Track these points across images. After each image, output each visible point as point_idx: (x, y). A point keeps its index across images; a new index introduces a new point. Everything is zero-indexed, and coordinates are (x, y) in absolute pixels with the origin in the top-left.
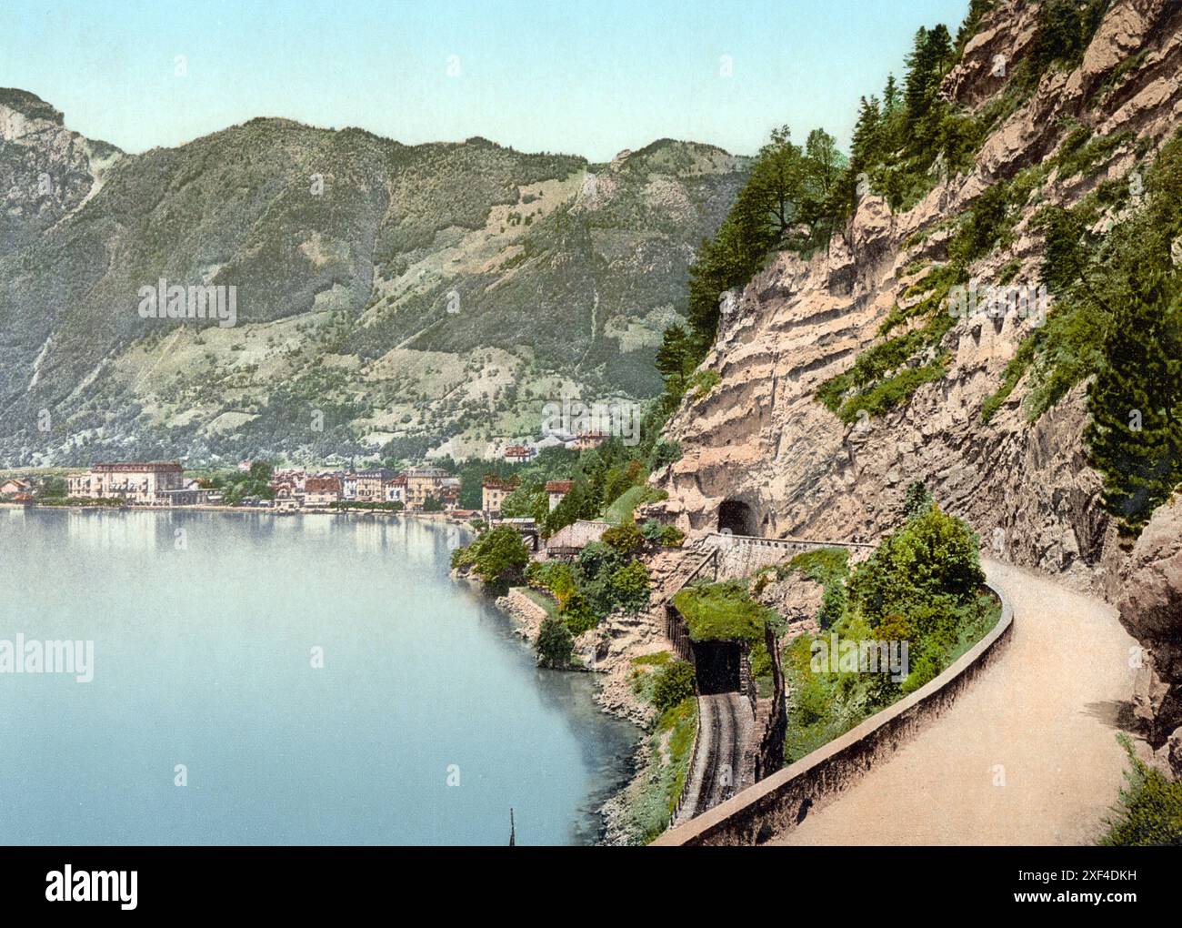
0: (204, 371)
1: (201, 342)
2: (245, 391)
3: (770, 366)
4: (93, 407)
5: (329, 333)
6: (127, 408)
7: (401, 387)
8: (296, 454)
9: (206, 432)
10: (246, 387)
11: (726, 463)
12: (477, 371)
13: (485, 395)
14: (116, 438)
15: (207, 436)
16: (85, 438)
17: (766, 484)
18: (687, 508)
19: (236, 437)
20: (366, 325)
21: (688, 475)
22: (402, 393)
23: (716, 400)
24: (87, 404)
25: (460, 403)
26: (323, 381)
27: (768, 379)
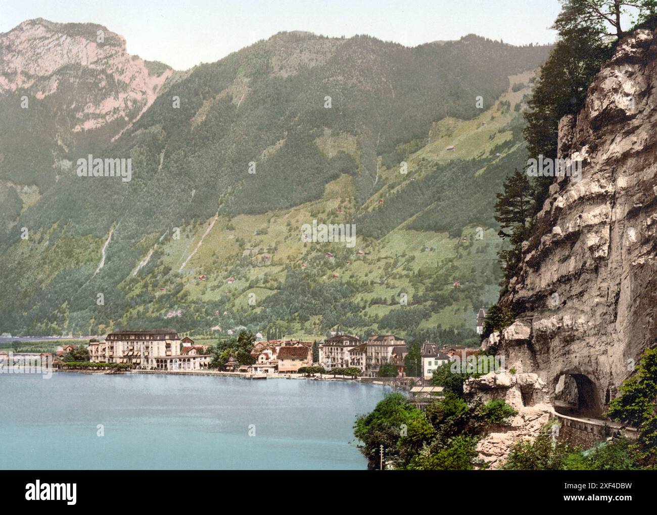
0: (234, 253)
1: (232, 228)
2: (267, 270)
3: (605, 208)
4: (146, 286)
5: (337, 216)
6: (173, 286)
7: (399, 264)
8: (307, 324)
9: (234, 306)
10: (268, 266)
11: (559, 328)
12: (466, 248)
13: (473, 270)
14: (163, 312)
15: (235, 309)
16: (139, 312)
17: (605, 352)
18: (519, 381)
19: (258, 310)
20: (370, 210)
21: (519, 343)
22: (399, 270)
23: (546, 253)
24: (142, 283)
25: (450, 279)
26: (332, 260)
27: (603, 223)
